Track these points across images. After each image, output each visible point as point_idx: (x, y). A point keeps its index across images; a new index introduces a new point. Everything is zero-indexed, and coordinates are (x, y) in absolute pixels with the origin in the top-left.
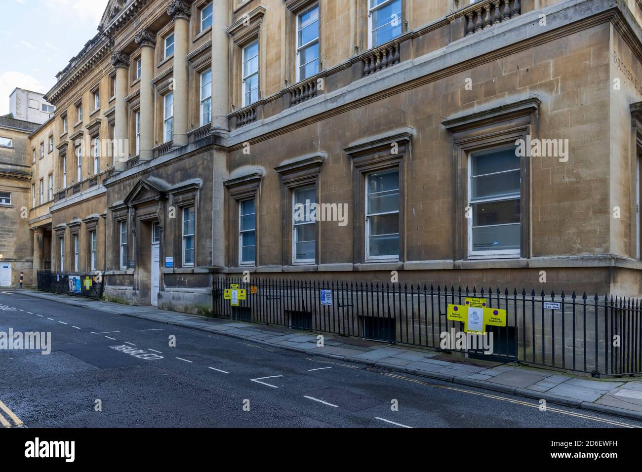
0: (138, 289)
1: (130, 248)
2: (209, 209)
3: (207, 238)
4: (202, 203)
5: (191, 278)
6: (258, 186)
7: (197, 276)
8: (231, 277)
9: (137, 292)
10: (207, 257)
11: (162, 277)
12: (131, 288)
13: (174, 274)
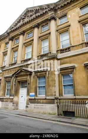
0: (15, 104)
1: (11, 90)
2: (54, 77)
3: (53, 87)
4: (50, 75)
5: (44, 101)
6: (74, 70)
7: (47, 100)
8: (61, 100)
9: (15, 105)
10: (53, 93)
11: (28, 100)
12: (12, 103)
13: (35, 99)
